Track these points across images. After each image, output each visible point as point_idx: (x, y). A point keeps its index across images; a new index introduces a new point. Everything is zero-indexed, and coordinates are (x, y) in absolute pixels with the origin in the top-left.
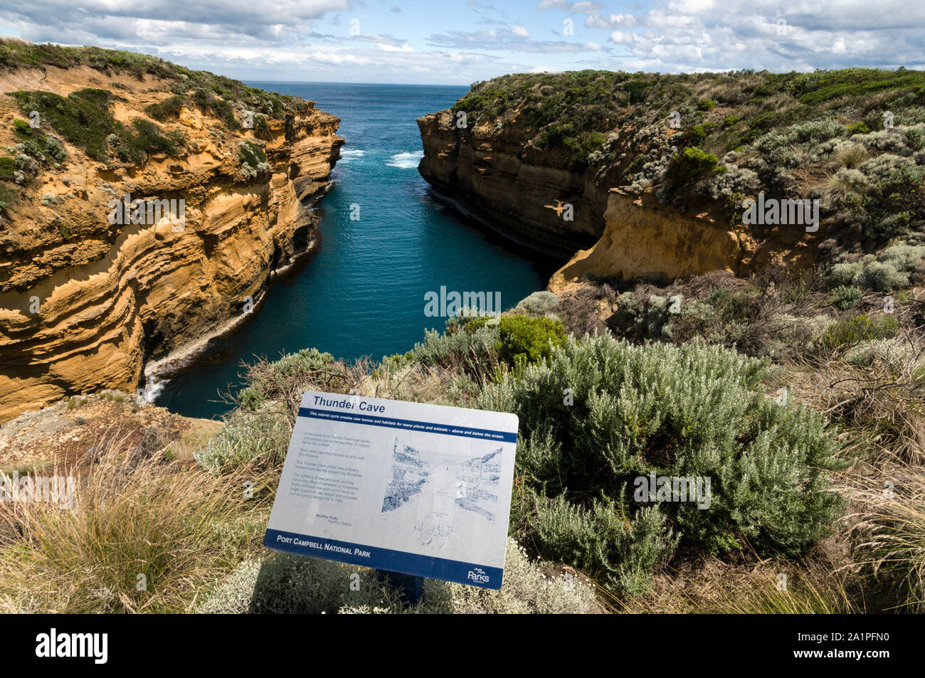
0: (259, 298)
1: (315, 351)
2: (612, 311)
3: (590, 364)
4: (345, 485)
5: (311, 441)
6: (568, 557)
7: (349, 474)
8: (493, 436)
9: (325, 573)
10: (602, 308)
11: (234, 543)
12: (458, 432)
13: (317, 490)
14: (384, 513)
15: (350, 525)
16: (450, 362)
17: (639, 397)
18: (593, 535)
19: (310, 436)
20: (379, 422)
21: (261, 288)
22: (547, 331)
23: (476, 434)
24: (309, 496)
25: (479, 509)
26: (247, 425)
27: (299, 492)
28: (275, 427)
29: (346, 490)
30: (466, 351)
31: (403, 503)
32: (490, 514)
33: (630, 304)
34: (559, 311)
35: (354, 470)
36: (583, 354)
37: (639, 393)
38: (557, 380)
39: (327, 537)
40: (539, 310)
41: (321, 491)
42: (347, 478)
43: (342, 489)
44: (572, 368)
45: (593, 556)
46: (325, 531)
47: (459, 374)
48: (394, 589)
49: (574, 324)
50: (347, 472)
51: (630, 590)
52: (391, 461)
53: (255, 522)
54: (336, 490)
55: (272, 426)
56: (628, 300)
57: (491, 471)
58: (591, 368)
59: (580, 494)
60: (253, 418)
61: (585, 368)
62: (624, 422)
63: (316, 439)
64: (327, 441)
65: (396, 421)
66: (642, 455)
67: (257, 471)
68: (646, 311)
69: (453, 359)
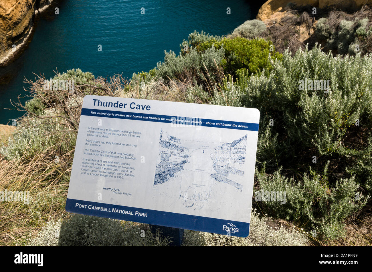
0: (28, 32)
1: (79, 71)
2: (309, 34)
3: (303, 73)
4: (124, 166)
5: (94, 134)
6: (283, 214)
7: (126, 158)
8: (239, 126)
9: (110, 227)
10: (301, 32)
11: (38, 210)
12: (210, 123)
13: (102, 170)
14: (156, 185)
15: (130, 194)
16: (185, 76)
17: (343, 97)
18: (302, 199)
19: (93, 130)
20: (147, 118)
21: (29, 24)
22: (262, 50)
23: (225, 125)
24: (96, 175)
25: (230, 181)
26: (35, 127)
27: (89, 172)
28: (57, 128)
29: (125, 169)
30: (198, 68)
31: (170, 178)
32: (238, 185)
33: (324, 28)
34: (266, 35)
35: (130, 155)
36: (297, 65)
37: (343, 94)
38: (274, 86)
39: (113, 203)
40: (251, 35)
41: (106, 171)
42: (124, 161)
43: (121, 169)
44: (287, 76)
45: (301, 213)
46: (112, 199)
47: (193, 85)
48: (163, 238)
49: (279, 46)
50: (124, 156)
51: (329, 235)
52: (158, 148)
53: (51, 195)
54: (117, 170)
55: (55, 127)
56: (323, 25)
57: (238, 153)
58: (303, 76)
59: (289, 171)
60: (39, 121)
61: (298, 76)
62: (330, 117)
63: (97, 132)
64: (106, 133)
65: (160, 116)
66: (342, 141)
67: (48, 159)
68: (336, 33)
69: (188, 74)
